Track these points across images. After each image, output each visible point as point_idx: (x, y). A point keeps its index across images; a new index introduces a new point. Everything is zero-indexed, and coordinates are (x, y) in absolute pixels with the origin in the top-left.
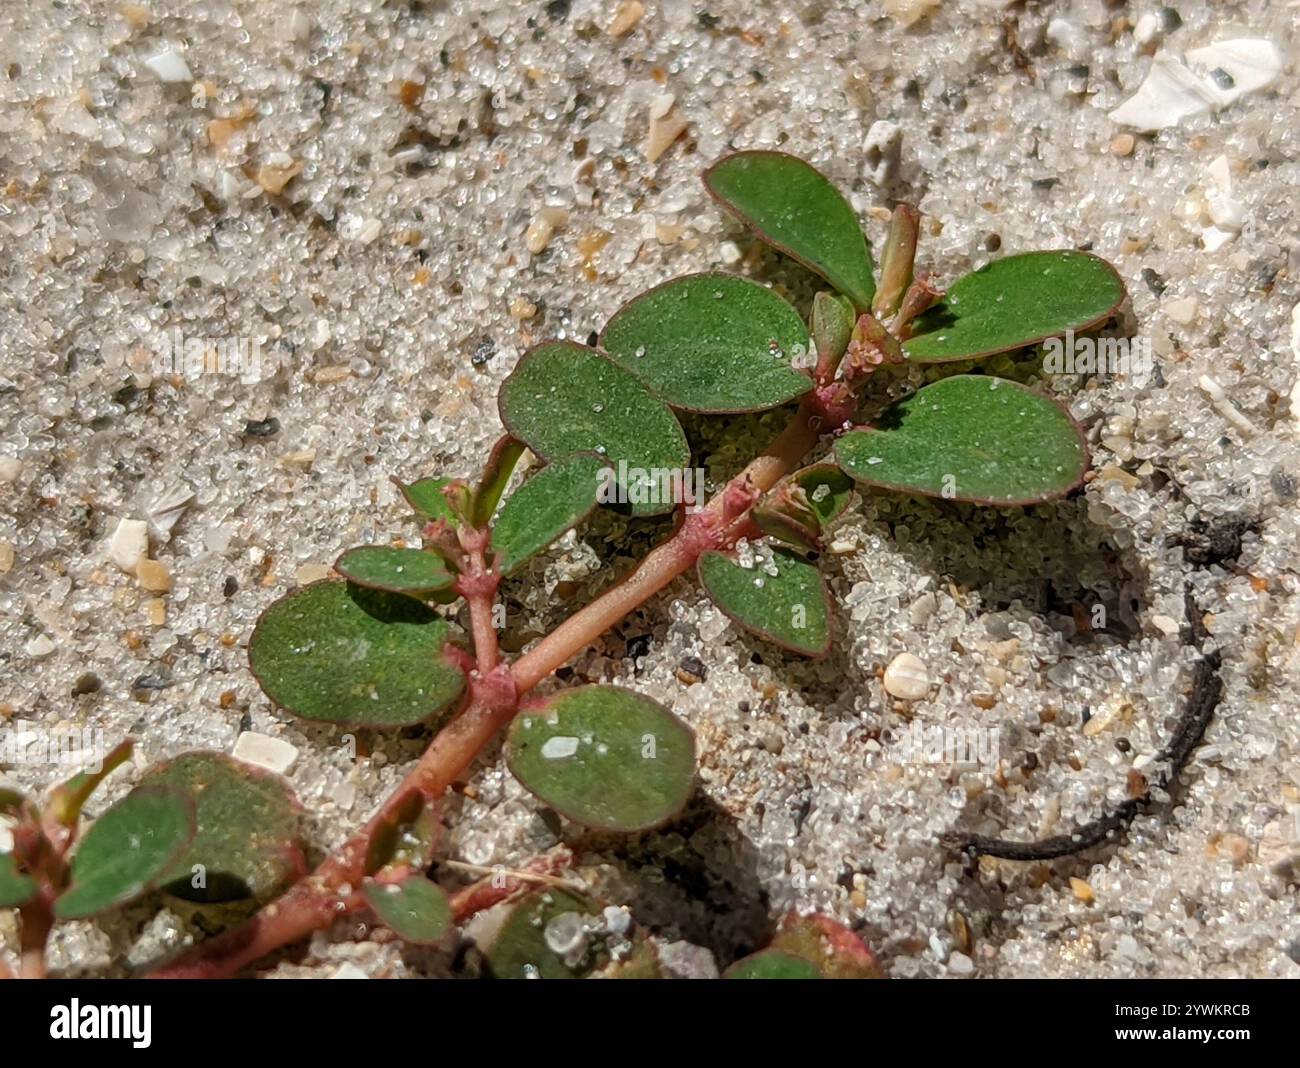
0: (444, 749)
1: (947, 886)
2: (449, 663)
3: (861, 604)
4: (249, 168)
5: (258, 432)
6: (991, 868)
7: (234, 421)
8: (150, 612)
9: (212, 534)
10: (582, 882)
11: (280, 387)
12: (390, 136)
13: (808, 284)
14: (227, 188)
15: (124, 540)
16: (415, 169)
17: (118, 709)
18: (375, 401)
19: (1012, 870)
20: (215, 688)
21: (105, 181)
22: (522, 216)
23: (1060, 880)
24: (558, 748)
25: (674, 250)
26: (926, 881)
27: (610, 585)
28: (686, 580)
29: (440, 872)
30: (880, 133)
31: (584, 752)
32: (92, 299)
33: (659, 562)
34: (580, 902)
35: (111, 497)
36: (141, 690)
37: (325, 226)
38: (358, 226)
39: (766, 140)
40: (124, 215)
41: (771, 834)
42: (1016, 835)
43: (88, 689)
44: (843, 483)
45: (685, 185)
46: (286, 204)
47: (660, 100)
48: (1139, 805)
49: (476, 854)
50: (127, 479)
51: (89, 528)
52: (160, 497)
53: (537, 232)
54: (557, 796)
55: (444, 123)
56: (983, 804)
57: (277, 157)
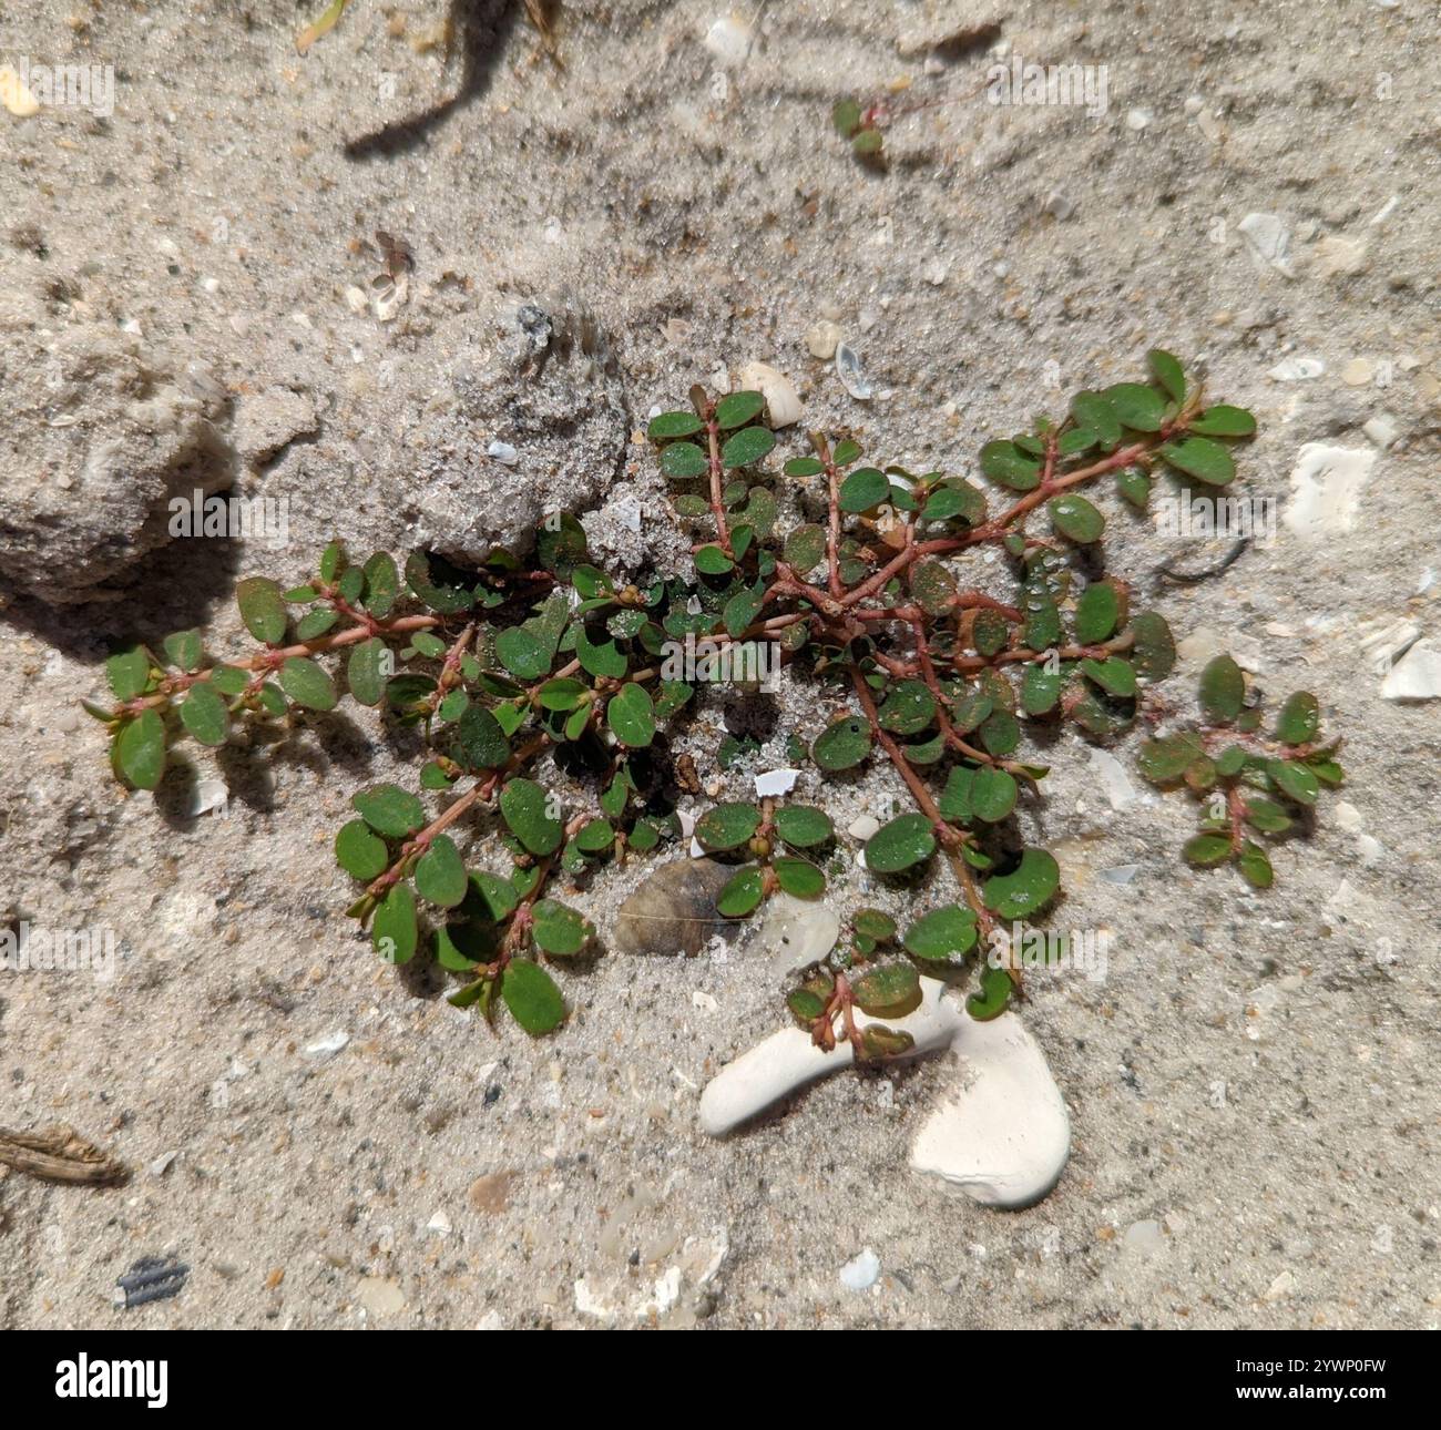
0: (1029, 499)
1: (1152, 580)
2: (1037, 475)
3: (1154, 493)
4: (1015, 308)
5: (995, 387)
6: (1165, 578)
7: (990, 381)
8: (950, 430)
9: (972, 415)
10: (1057, 548)
11: (1004, 375)
12: (1057, 312)
13: (1169, 397)
14: (1006, 312)
15: (950, 407)
16: (1061, 323)
17: (936, 456)
18: (1029, 389)
19: (1171, 580)
20: (964, 458)
21: (974, 301)
22: (1088, 348)
23: (1182, 587)
24: (1063, 510)
25: (1129, 372)
26: (1147, 576)
27: (1084, 467)
28: (1110, 471)
29: (1020, 533)
30: (1201, 357)
31: (1070, 514)
32: (959, 335)
33: (1102, 464)
34: (1055, 554)
35: (949, 394)
36: (943, 452)
37: (1031, 333)
38: (1042, 336)
39: (1165, 348)
40: (975, 312)
41: (1112, 552)
42: (1175, 571)
43: (928, 447)
44: (1161, 458)
45: (1139, 353)
46: (1022, 322)
47: (1139, 326)
48: (1210, 574)
49: (1030, 530)
50: (955, 389)
51: (941, 400)
52: (962, 398)
53: (1092, 353)
54: (1060, 523)
55: (1075, 312)
56: (1171, 562)
57: (1023, 308)
